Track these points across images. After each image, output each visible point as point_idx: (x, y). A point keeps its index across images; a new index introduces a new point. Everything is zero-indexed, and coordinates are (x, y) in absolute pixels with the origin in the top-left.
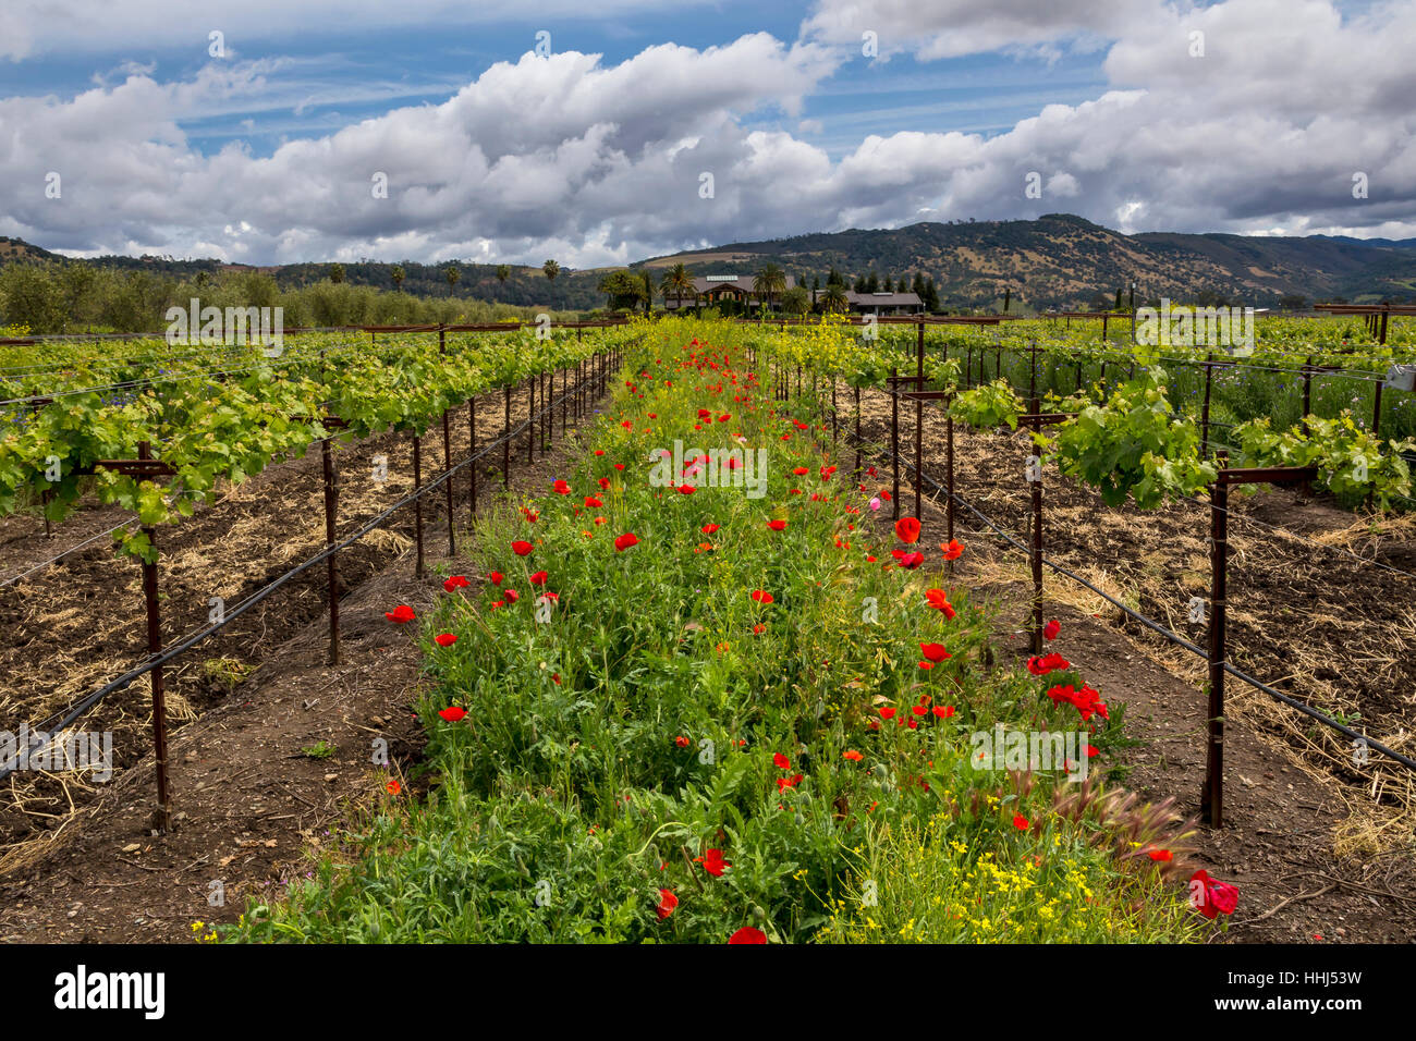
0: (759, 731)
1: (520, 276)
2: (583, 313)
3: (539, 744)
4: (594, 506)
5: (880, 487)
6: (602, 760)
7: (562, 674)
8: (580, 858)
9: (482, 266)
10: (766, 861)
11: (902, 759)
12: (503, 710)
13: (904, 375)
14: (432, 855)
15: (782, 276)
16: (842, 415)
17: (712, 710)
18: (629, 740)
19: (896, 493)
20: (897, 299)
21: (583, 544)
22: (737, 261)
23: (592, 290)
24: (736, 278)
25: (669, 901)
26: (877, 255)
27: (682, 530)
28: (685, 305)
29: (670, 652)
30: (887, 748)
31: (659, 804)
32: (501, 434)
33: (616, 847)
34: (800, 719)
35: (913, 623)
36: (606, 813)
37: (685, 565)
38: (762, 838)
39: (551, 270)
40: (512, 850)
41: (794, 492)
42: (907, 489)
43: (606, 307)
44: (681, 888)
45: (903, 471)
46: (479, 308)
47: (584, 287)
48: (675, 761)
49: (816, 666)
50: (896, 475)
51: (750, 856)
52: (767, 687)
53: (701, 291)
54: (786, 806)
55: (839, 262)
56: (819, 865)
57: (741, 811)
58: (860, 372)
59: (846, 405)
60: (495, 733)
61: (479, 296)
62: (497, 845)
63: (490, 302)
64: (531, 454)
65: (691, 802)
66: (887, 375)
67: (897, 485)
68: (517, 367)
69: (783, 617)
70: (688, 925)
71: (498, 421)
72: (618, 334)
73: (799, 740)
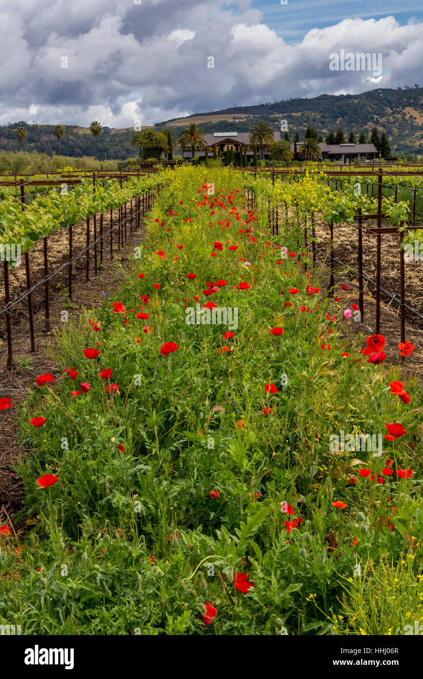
0: (270, 486)
1: (72, 134)
2: (121, 161)
3: (110, 497)
4: (143, 318)
5: (349, 296)
6: (156, 508)
7: (125, 445)
8: (148, 582)
9: (43, 126)
10: (278, 581)
11: (374, 506)
12: (83, 472)
13: (367, 214)
14: (42, 583)
15: (271, 132)
16: (319, 240)
17: (236, 470)
18: (175, 494)
19: (361, 300)
20: (358, 148)
21: (136, 348)
22: (237, 121)
23: (128, 145)
24: (235, 134)
25: (211, 612)
26: (343, 114)
27: (207, 335)
28: (198, 155)
29: (203, 427)
30: (362, 497)
31: (203, 543)
32: (64, 257)
33: (173, 574)
34: (299, 477)
35: (379, 405)
36: (161, 547)
37: (211, 362)
38: (275, 565)
39: (96, 129)
40: (98, 578)
41: (288, 305)
42: (369, 298)
43: (138, 157)
44: (218, 602)
45: (365, 283)
46: (42, 159)
47: (121, 142)
48: (209, 508)
49: (310, 438)
50: (361, 288)
51: (268, 578)
52: (274, 454)
53: (210, 144)
54: (292, 542)
55: (314, 120)
56: (316, 584)
57: (259, 544)
58: (334, 212)
59: (321, 232)
60: (77, 488)
61: (41, 150)
62: (88, 574)
63: (50, 154)
64: (88, 274)
65: (225, 540)
66: (354, 214)
67: (361, 295)
68: (79, 211)
69: (284, 402)
70: (224, 629)
71: (61, 248)
72: (151, 180)
73: (298, 491)
